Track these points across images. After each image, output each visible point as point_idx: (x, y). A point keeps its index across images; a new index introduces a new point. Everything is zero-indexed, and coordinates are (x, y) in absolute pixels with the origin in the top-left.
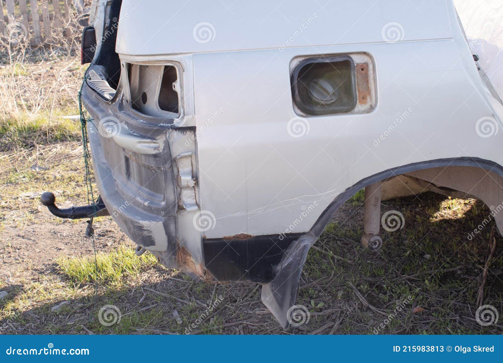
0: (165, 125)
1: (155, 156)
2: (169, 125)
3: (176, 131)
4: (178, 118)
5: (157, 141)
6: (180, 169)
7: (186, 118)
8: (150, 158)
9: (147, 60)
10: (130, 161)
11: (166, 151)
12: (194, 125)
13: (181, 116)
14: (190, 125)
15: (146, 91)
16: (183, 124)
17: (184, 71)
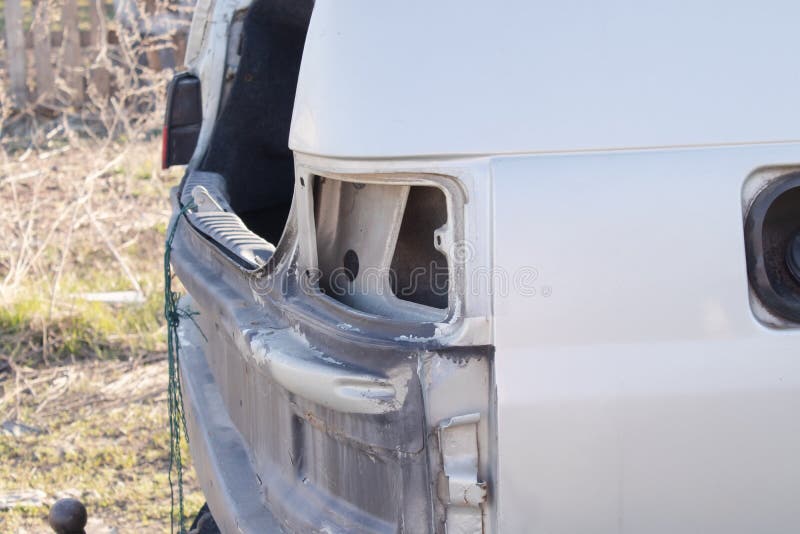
0: (411, 339)
1: (382, 419)
2: (423, 339)
3: (441, 355)
4: (447, 321)
5: (390, 382)
6: (446, 457)
7: (468, 322)
8: (368, 424)
9: (372, 171)
10: (308, 429)
11: (411, 408)
12: (489, 343)
13: (455, 317)
14: (479, 341)
15: (356, 247)
16: (459, 339)
17: (466, 201)
